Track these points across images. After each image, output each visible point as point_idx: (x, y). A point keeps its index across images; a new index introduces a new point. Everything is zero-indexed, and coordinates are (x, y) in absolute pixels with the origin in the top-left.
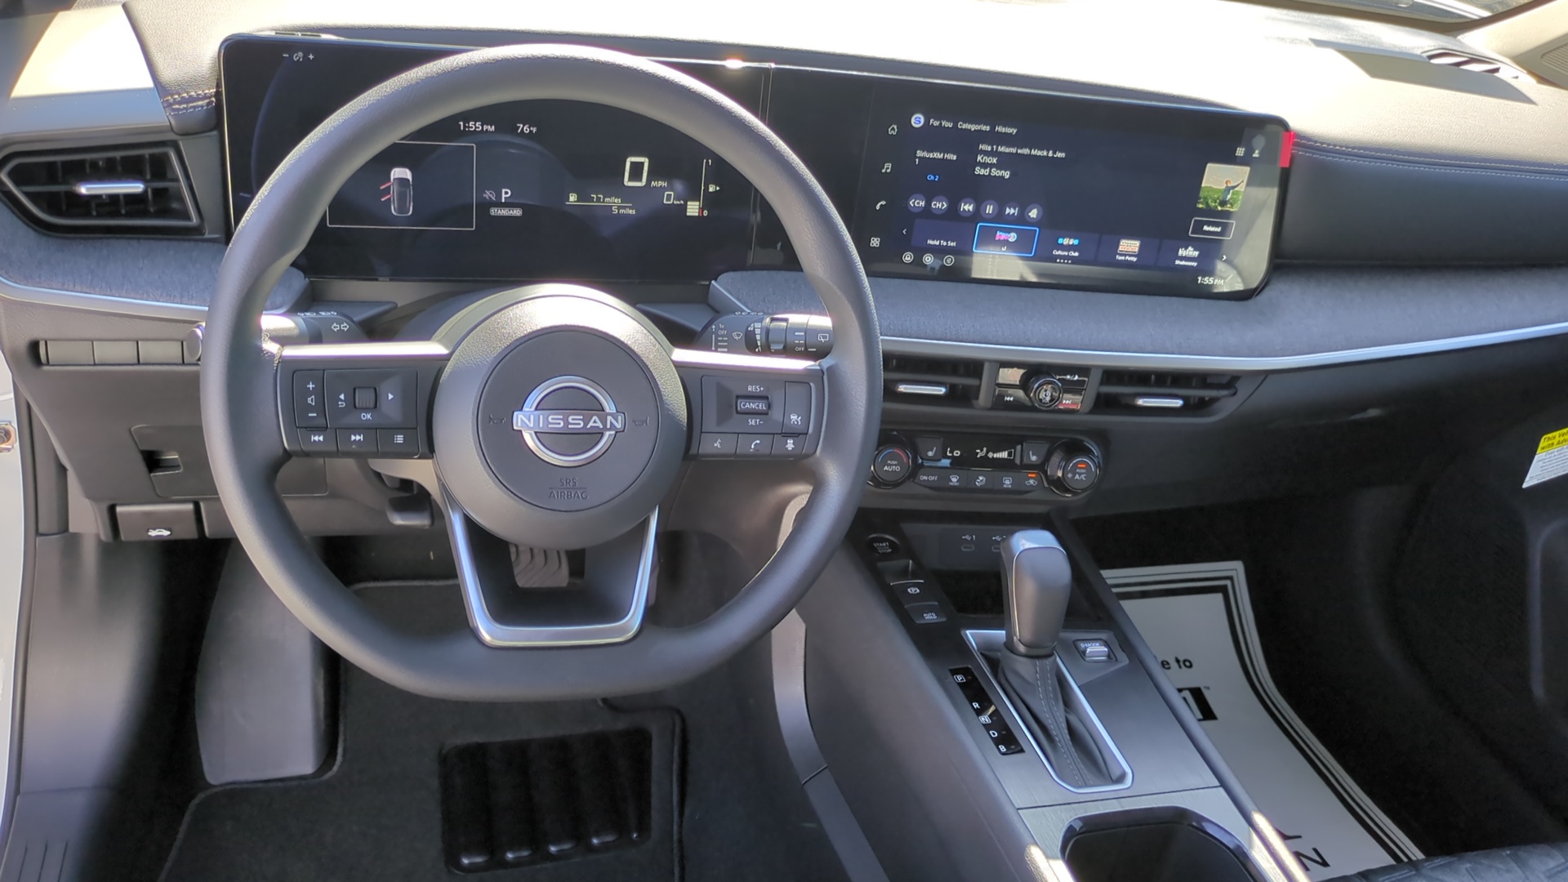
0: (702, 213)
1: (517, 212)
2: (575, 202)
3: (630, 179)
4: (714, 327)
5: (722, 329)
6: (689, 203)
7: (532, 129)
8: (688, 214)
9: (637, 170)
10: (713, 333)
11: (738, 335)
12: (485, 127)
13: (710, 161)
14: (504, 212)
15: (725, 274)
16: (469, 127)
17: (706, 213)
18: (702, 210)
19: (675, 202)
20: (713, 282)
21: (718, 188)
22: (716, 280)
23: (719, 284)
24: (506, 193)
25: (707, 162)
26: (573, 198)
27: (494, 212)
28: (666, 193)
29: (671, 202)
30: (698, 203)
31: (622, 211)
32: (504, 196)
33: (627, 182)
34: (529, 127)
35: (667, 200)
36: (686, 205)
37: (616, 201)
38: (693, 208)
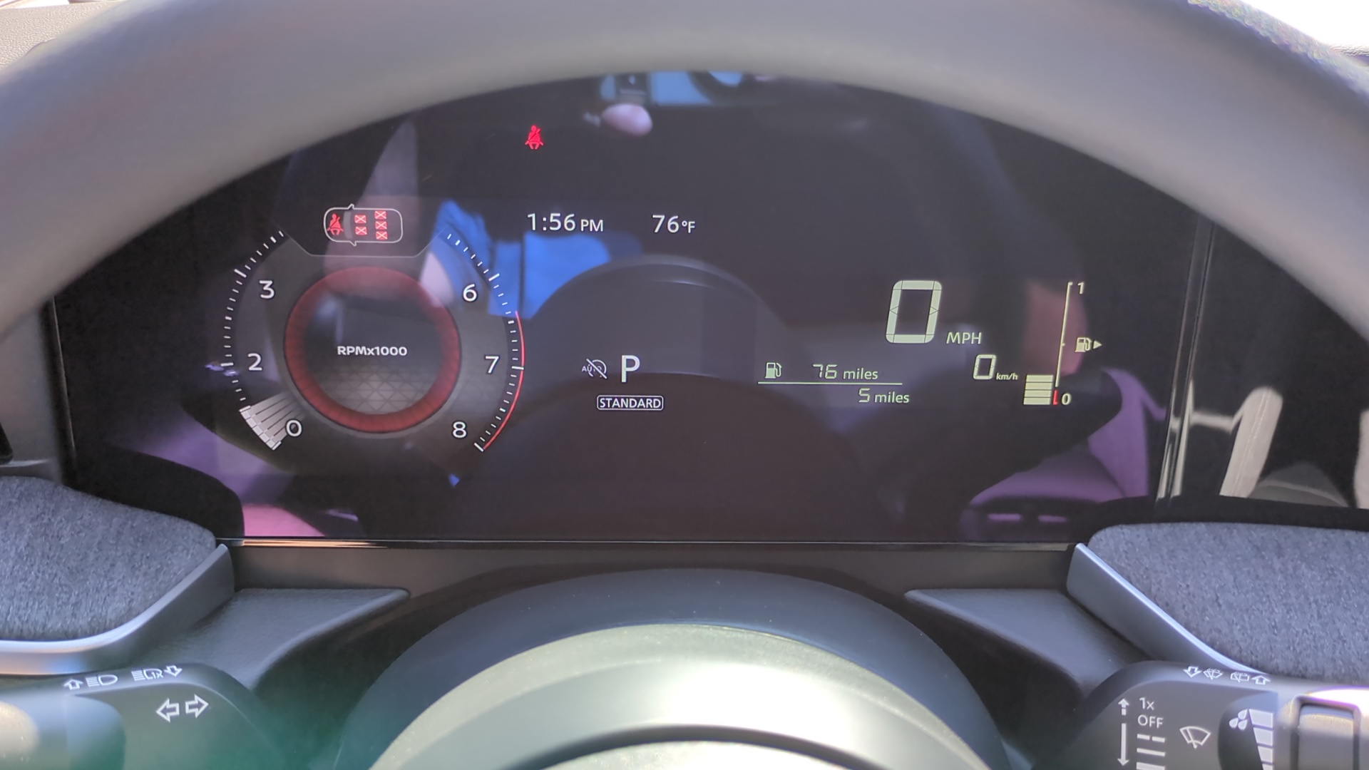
0: (1059, 399)
1: (653, 403)
2: (777, 379)
3: (900, 330)
4: (1124, 703)
5: (1149, 713)
6: (1029, 378)
7: (684, 223)
8: (1025, 403)
9: (914, 311)
10: (1123, 719)
11: (1199, 736)
12: (584, 223)
13: (1082, 284)
14: (626, 403)
15: (1108, 531)
16: (549, 224)
17: (1067, 399)
18: (1058, 392)
19: (998, 377)
20: (1080, 547)
21: (1097, 345)
22: (1086, 544)
23: (1094, 551)
24: (630, 363)
25: (1075, 288)
26: (772, 372)
27: (605, 402)
28: (979, 357)
29: (990, 377)
30: (1050, 378)
31: (880, 397)
32: (625, 369)
33: (892, 336)
34: (679, 220)
35: (980, 373)
36: (1022, 382)
37: (868, 375)
38: (1039, 390)
